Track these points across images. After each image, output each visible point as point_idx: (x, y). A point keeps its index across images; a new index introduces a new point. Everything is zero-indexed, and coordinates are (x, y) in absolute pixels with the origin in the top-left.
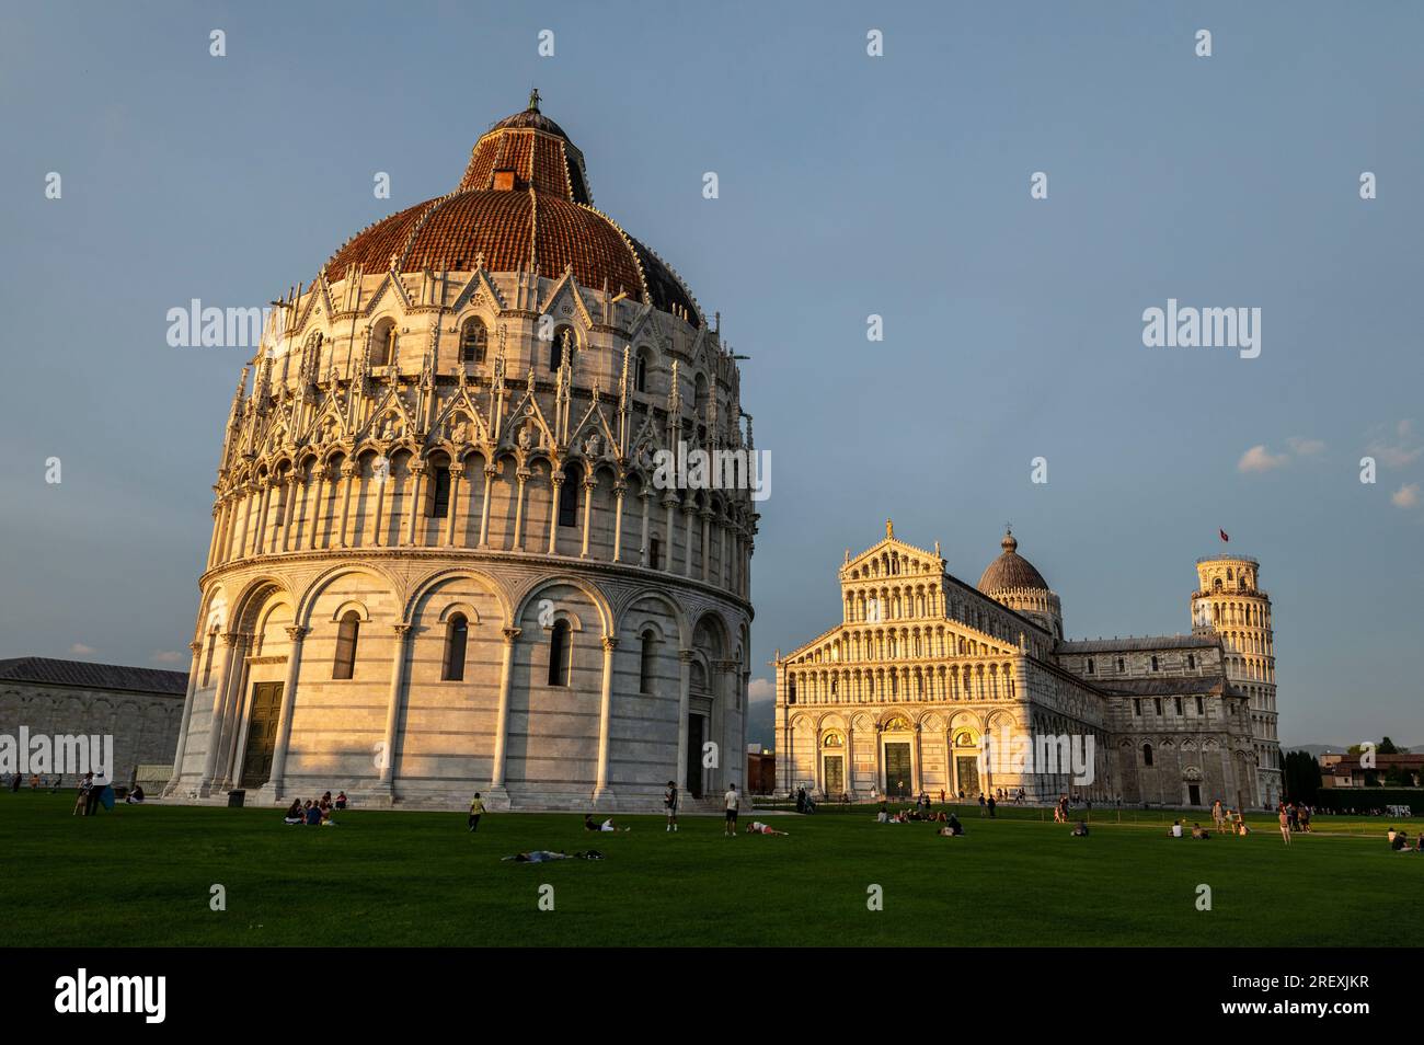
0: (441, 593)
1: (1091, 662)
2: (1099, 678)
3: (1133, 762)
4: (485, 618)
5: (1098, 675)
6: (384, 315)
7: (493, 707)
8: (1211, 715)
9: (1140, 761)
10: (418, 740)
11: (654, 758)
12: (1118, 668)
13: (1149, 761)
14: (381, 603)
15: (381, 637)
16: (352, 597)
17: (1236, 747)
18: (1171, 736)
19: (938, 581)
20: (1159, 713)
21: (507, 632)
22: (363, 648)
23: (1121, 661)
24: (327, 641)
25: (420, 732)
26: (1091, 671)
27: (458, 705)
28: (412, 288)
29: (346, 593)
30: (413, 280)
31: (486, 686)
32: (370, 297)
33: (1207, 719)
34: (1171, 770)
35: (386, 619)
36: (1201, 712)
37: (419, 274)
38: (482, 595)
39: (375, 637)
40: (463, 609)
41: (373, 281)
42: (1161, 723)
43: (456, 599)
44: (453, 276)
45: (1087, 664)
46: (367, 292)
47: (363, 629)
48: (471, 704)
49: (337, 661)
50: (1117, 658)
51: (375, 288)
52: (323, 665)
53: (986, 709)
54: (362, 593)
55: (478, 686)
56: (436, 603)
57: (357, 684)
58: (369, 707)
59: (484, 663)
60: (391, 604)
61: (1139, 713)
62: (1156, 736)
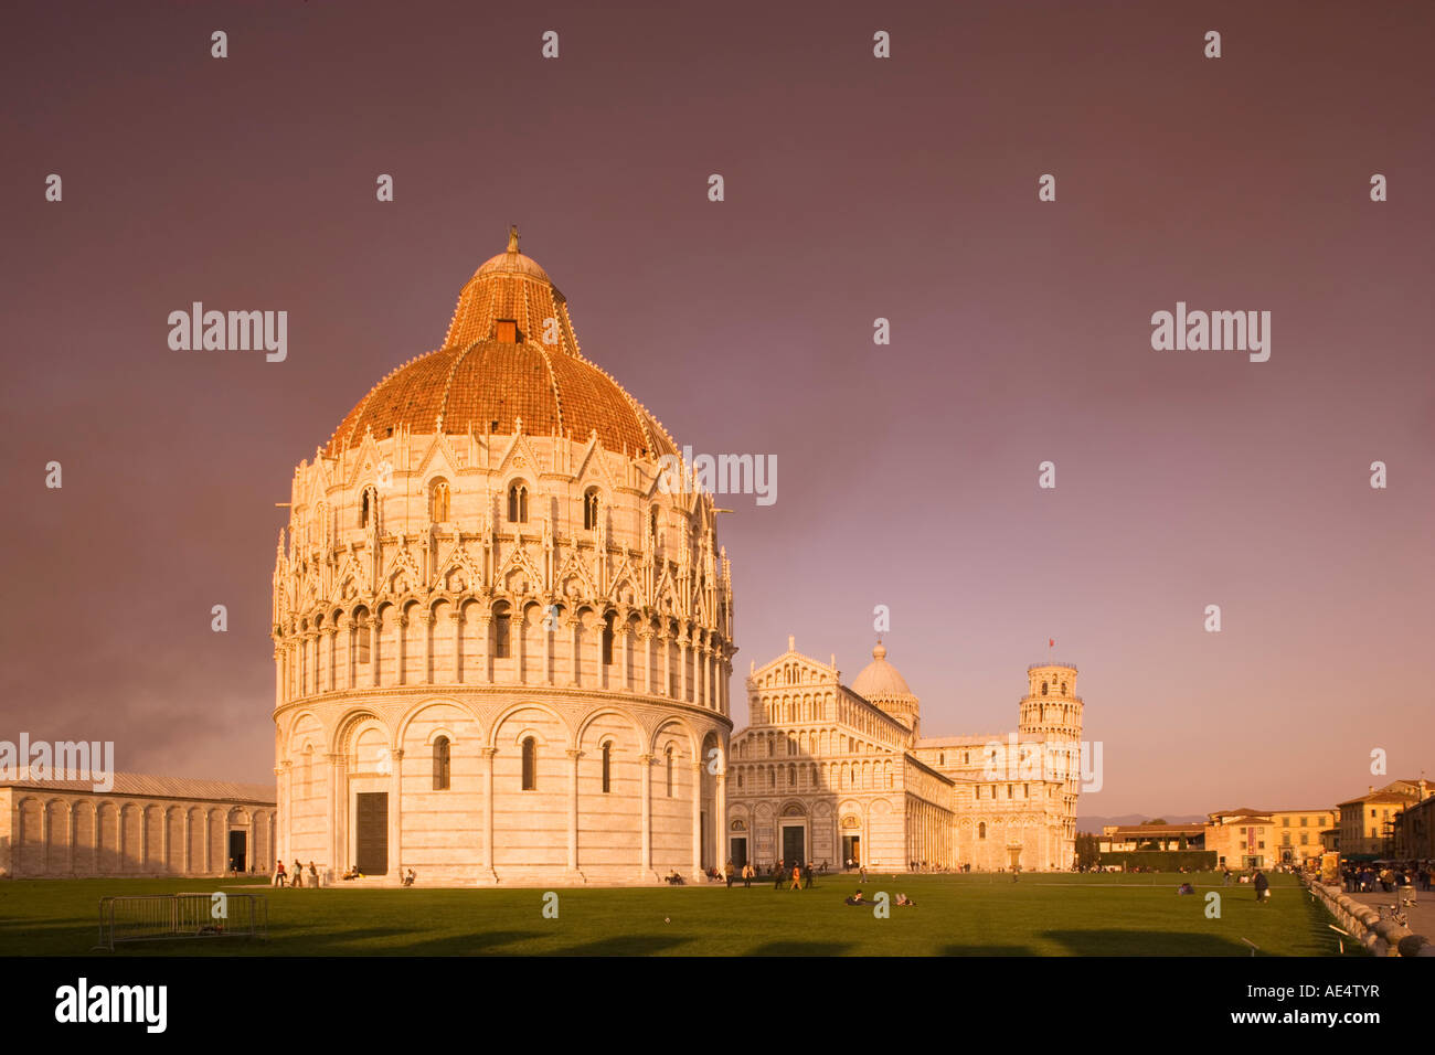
0: (514, 721)
1: (942, 756)
2: (948, 769)
3: (969, 838)
4: (552, 741)
5: (947, 766)
6: (437, 474)
7: (563, 810)
8: (1034, 798)
9: (976, 835)
10: (508, 836)
11: (679, 846)
12: (964, 760)
13: (982, 835)
14: (466, 730)
15: (468, 757)
16: (442, 725)
17: (1049, 824)
18: (1001, 816)
19: (833, 689)
20: (994, 797)
21: (570, 752)
22: (455, 766)
23: (967, 755)
24: (424, 761)
25: (512, 830)
26: (942, 763)
27: (537, 809)
28: (459, 450)
29: (435, 721)
30: (459, 442)
31: (556, 794)
32: (421, 457)
33: (1031, 801)
34: (999, 842)
35: (472, 742)
36: (1027, 796)
37: (464, 436)
38: (548, 722)
39: (464, 757)
40: (533, 734)
41: (422, 441)
42: (994, 805)
43: (528, 725)
44: (496, 439)
45: (939, 757)
46: (417, 451)
47: (453, 751)
48: (547, 808)
49: (434, 776)
50: (963, 752)
51: (423, 447)
52: (423, 780)
53: (870, 798)
54: (450, 721)
55: (551, 794)
56: (510, 729)
57: (454, 794)
58: (467, 812)
59: (554, 776)
60: (476, 730)
61: (978, 798)
62: (990, 816)
